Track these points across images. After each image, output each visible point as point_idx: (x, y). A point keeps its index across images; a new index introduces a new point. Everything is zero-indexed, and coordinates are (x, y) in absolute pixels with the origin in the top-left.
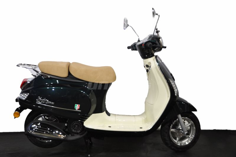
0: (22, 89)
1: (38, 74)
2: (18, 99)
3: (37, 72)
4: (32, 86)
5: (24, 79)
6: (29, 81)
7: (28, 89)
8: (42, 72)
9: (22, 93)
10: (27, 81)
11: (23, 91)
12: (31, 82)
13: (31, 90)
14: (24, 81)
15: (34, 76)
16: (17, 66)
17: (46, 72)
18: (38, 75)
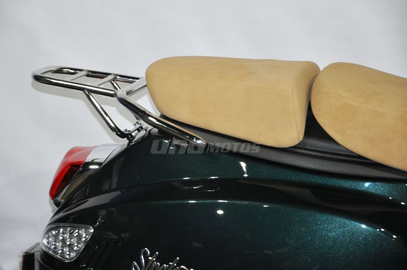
0: (57, 204)
1: (145, 125)
2: (38, 257)
3: (140, 113)
4: (110, 191)
5: (71, 153)
6: (99, 164)
7: (91, 202)
8: (163, 116)
9: (56, 224)
10: (89, 159)
11: (61, 215)
12: (108, 167)
13: (103, 212)
14: (74, 159)
15: (122, 134)
16: (38, 78)
17: (184, 114)
18: (143, 133)
